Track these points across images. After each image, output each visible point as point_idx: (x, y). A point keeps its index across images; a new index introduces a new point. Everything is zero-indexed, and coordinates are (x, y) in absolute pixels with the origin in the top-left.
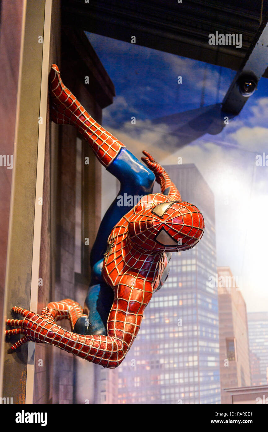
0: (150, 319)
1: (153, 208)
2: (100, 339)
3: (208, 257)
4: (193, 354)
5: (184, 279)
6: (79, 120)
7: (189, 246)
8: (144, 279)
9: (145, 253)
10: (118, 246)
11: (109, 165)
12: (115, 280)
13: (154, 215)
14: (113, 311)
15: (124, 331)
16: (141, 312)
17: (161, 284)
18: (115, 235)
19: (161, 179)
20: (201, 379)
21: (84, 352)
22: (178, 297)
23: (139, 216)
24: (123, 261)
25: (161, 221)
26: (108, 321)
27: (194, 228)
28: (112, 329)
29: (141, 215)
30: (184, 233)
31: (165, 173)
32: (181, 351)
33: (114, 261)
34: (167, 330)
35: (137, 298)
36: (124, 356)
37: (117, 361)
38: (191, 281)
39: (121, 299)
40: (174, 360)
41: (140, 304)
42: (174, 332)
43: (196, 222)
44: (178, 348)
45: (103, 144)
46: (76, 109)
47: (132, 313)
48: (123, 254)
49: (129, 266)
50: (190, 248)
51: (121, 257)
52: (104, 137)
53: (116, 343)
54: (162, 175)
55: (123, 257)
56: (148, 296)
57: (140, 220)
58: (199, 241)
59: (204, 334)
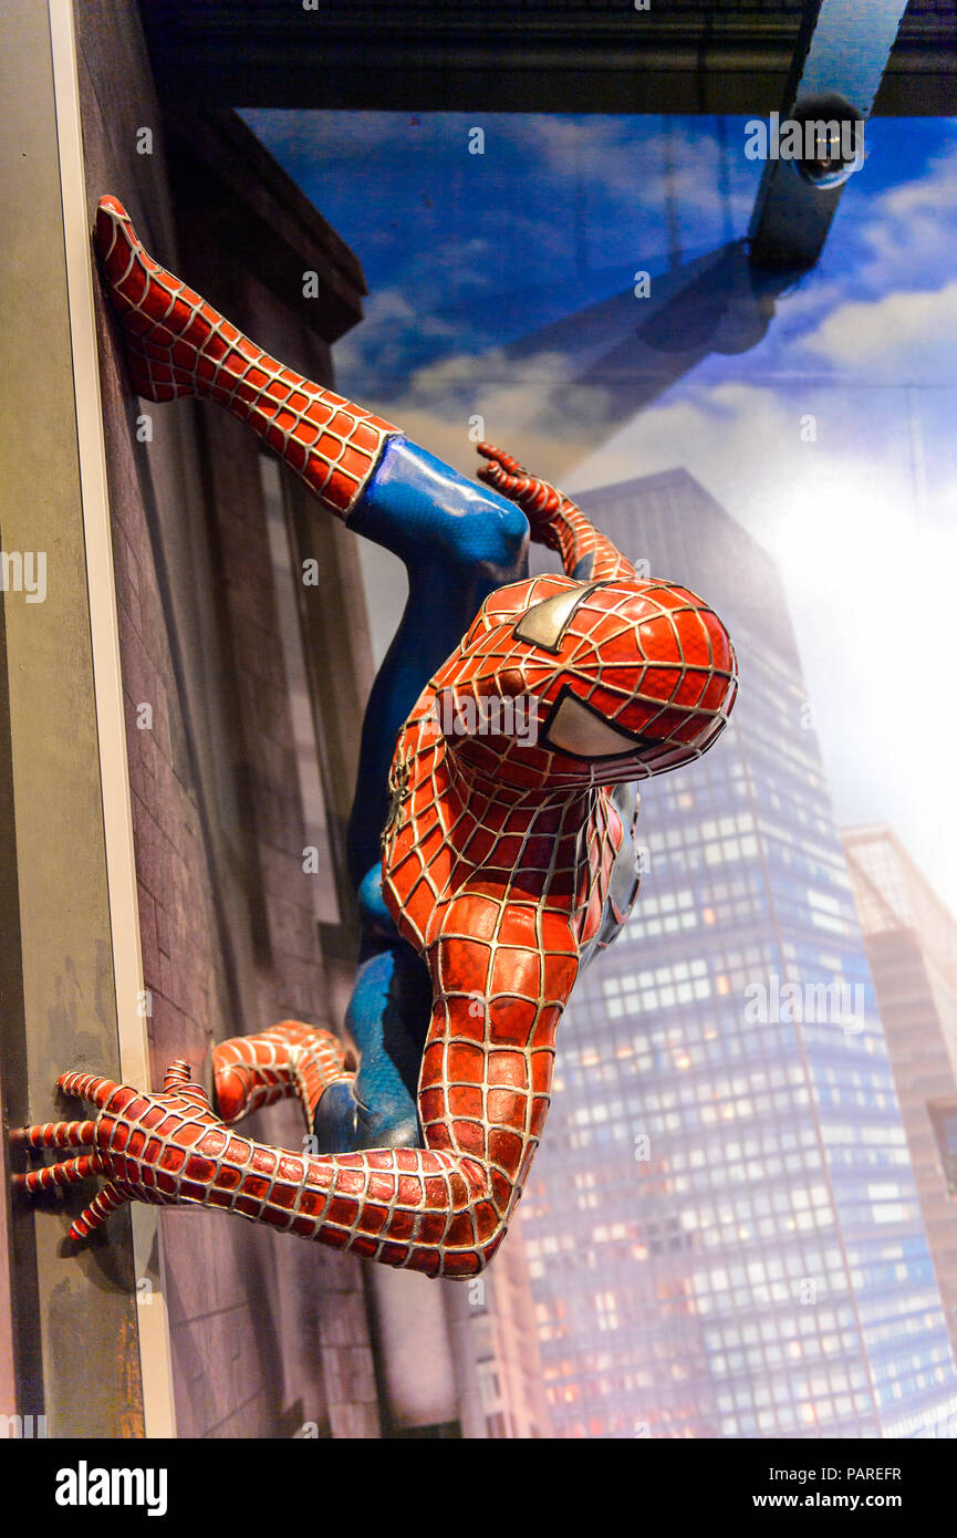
0: (617, 1062)
1: (516, 623)
2: (392, 1166)
3: (798, 798)
4: (806, 1178)
5: (720, 892)
6: (226, 372)
7: (683, 747)
8: (535, 904)
9: (521, 805)
10: (419, 793)
11: (351, 507)
12: (426, 925)
13: (526, 647)
14: (433, 1045)
15: (484, 1121)
16: (544, 1034)
17: (613, 919)
18: (406, 755)
19: (559, 532)
20: (858, 1280)
21: (337, 1225)
22: (710, 966)
23: (471, 659)
24: (446, 846)
25: (552, 663)
26: (419, 1090)
27: (689, 670)
28: (438, 1120)
29: (475, 657)
30: (654, 696)
31: (567, 508)
32: (755, 1171)
33: (414, 854)
34: (687, 1095)
35: (517, 984)
36: (500, 1226)
37: (478, 1246)
38: (749, 897)
39: (458, 993)
40: (735, 1212)
41: (534, 1004)
42: (716, 1103)
43: (696, 648)
44: (745, 1161)
45: (319, 437)
46: (207, 335)
47: (509, 1047)
48: (442, 820)
49: (472, 864)
50: (691, 755)
51: (438, 834)
52: (318, 412)
53: (462, 1174)
54: (559, 515)
55: (446, 833)
56: (561, 969)
57: (476, 676)
58: (724, 722)
59: (836, 1096)
